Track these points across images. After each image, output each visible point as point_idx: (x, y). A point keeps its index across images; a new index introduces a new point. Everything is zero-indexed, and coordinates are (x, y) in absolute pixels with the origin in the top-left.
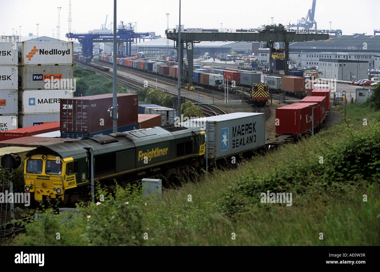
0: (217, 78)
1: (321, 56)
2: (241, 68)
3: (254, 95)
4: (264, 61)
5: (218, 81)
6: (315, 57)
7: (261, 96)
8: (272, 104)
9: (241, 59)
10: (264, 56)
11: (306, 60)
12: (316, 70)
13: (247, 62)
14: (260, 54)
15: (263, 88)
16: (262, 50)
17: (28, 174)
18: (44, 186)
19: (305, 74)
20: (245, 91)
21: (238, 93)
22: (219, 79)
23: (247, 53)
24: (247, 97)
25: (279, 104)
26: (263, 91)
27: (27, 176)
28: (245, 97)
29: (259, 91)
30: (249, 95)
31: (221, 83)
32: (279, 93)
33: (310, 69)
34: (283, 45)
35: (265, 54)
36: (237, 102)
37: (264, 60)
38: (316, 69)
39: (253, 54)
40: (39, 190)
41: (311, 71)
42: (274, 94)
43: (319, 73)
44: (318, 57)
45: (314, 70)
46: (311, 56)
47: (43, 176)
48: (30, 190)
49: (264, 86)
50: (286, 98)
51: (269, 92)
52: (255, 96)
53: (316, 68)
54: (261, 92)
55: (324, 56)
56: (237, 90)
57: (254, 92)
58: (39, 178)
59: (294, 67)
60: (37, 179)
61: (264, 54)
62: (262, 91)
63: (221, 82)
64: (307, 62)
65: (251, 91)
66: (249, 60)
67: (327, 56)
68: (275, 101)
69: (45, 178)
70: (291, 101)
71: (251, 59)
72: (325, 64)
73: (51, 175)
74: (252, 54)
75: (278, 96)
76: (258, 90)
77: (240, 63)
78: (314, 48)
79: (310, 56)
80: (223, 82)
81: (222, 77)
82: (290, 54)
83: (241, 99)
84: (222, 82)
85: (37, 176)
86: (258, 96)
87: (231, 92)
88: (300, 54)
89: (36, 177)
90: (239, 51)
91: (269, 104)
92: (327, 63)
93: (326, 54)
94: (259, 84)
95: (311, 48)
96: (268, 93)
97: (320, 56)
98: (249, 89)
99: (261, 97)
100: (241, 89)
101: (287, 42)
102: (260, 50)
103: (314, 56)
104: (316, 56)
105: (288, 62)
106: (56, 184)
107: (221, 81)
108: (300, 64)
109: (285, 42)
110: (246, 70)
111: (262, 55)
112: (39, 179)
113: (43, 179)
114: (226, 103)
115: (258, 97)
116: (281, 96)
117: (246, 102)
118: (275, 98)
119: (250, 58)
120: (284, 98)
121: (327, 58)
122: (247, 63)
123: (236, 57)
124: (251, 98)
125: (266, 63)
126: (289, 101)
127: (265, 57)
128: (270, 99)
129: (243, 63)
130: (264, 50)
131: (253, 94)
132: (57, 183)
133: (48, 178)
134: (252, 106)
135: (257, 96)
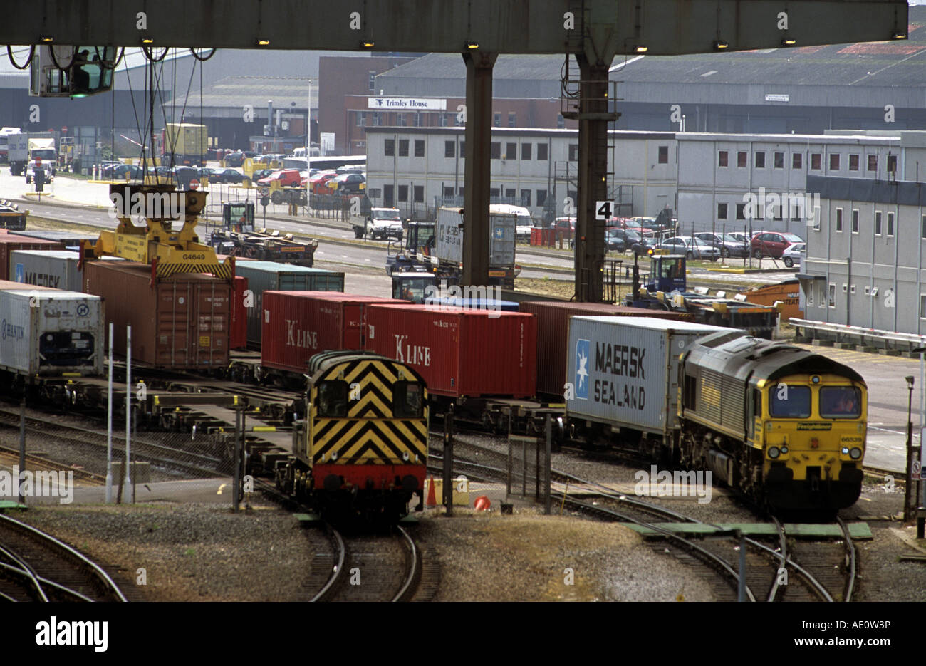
0: (57, 315)
1: (825, 161)
2: (234, 239)
3: (321, 444)
4: (403, 190)
5: (63, 337)
6: (779, 164)
7: (370, 454)
8: (449, 514)
9: (236, 179)
10: (404, 152)
11: (712, 190)
12: (781, 264)
13: (277, 201)
14: (376, 142)
15: (388, 394)
16: (392, 115)
17: (774, 419)
18: (815, 445)
19: (703, 290)
20: (259, 417)
21: (202, 430)
22: (67, 325)
23: (282, 133)
24: (271, 459)
25: (507, 509)
26: (389, 413)
27: (771, 423)
28: (255, 459)
29: (361, 415)
30: (284, 441)
31: (82, 357)
32: (506, 435)
33: (743, 253)
34: (566, 80)
35: (412, 139)
36: (192, 497)
37: (401, 182)
38: (787, 252)
39: (328, 139)
40: (798, 455)
41: (749, 271)
42: (469, 440)
43: (804, 282)
44: (797, 164)
45: (768, 263)
46: (751, 159)
47: (816, 423)
48: (782, 455)
49: (392, 379)
50: (559, 462)
51: (435, 424)
52: (331, 455)
53: (786, 244)
54: (370, 426)
55: (844, 161)
56: (198, 409)
57: (323, 423)
58: (805, 427)
59: (625, 236)
60: (799, 429)
61: (404, 145)
62: (380, 415)
63: (81, 344)
64: (721, 199)
65: (302, 414)
66: (296, 181)
67: (863, 162)
68: (478, 487)
69: (820, 427)
70: (595, 489)
71: (308, 177)
72: (848, 220)
73: (834, 419)
74: (316, 138)
75: (503, 449)
76: (353, 412)
77: (227, 209)
78: (770, 98)
79: (742, 158)
80: (99, 345)
81: (94, 310)
82: (618, 143)
83: (224, 470)
84: (91, 346)
85: (799, 423)
86: (350, 453)
87: (156, 418)
88: (671, 145)
89: (795, 426)
90: (226, 114)
91: (428, 512)
92: (868, 212)
93: (858, 143)
94: (354, 364)
95: (752, 97)
96: (423, 429)
97: (816, 160)
98: (286, 400)
99: (370, 461)
100: (225, 403)
101: (592, 60)
102: (375, 113)
103: (770, 160)
104: (788, 160)
105: (600, 204)
106: (846, 440)
107: (86, 336)
108: (665, 217)
109: (582, 59)
110: (269, 255)
111: (389, 150)
112: (803, 429)
113: (814, 429)
114: (119, 500)
115: (352, 461)
116: (518, 453)
117: (268, 496)
118: (480, 469)
119: (302, 166)
120: (538, 468)
121: (862, 173)
122: (283, 209)
123: (201, 160)
124: (301, 465)
125: (420, 207)
126: (581, 490)
127: (408, 162)
128: (436, 472)
129: (251, 208)
130: (410, 114)
131: (317, 439)
132: (849, 436)
133: (826, 427)
134: (304, 525)
135: (341, 452)
